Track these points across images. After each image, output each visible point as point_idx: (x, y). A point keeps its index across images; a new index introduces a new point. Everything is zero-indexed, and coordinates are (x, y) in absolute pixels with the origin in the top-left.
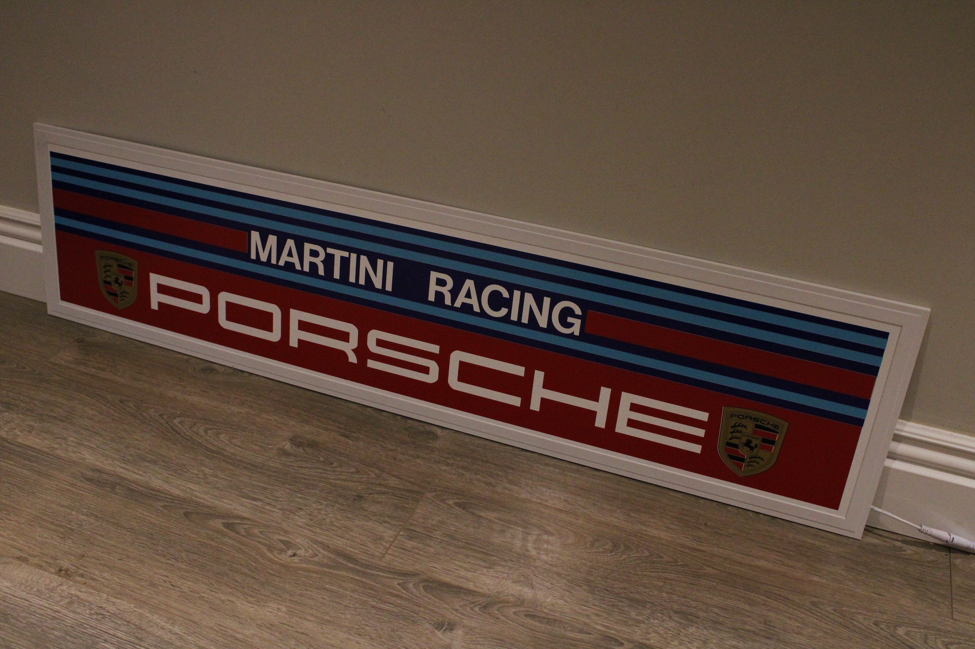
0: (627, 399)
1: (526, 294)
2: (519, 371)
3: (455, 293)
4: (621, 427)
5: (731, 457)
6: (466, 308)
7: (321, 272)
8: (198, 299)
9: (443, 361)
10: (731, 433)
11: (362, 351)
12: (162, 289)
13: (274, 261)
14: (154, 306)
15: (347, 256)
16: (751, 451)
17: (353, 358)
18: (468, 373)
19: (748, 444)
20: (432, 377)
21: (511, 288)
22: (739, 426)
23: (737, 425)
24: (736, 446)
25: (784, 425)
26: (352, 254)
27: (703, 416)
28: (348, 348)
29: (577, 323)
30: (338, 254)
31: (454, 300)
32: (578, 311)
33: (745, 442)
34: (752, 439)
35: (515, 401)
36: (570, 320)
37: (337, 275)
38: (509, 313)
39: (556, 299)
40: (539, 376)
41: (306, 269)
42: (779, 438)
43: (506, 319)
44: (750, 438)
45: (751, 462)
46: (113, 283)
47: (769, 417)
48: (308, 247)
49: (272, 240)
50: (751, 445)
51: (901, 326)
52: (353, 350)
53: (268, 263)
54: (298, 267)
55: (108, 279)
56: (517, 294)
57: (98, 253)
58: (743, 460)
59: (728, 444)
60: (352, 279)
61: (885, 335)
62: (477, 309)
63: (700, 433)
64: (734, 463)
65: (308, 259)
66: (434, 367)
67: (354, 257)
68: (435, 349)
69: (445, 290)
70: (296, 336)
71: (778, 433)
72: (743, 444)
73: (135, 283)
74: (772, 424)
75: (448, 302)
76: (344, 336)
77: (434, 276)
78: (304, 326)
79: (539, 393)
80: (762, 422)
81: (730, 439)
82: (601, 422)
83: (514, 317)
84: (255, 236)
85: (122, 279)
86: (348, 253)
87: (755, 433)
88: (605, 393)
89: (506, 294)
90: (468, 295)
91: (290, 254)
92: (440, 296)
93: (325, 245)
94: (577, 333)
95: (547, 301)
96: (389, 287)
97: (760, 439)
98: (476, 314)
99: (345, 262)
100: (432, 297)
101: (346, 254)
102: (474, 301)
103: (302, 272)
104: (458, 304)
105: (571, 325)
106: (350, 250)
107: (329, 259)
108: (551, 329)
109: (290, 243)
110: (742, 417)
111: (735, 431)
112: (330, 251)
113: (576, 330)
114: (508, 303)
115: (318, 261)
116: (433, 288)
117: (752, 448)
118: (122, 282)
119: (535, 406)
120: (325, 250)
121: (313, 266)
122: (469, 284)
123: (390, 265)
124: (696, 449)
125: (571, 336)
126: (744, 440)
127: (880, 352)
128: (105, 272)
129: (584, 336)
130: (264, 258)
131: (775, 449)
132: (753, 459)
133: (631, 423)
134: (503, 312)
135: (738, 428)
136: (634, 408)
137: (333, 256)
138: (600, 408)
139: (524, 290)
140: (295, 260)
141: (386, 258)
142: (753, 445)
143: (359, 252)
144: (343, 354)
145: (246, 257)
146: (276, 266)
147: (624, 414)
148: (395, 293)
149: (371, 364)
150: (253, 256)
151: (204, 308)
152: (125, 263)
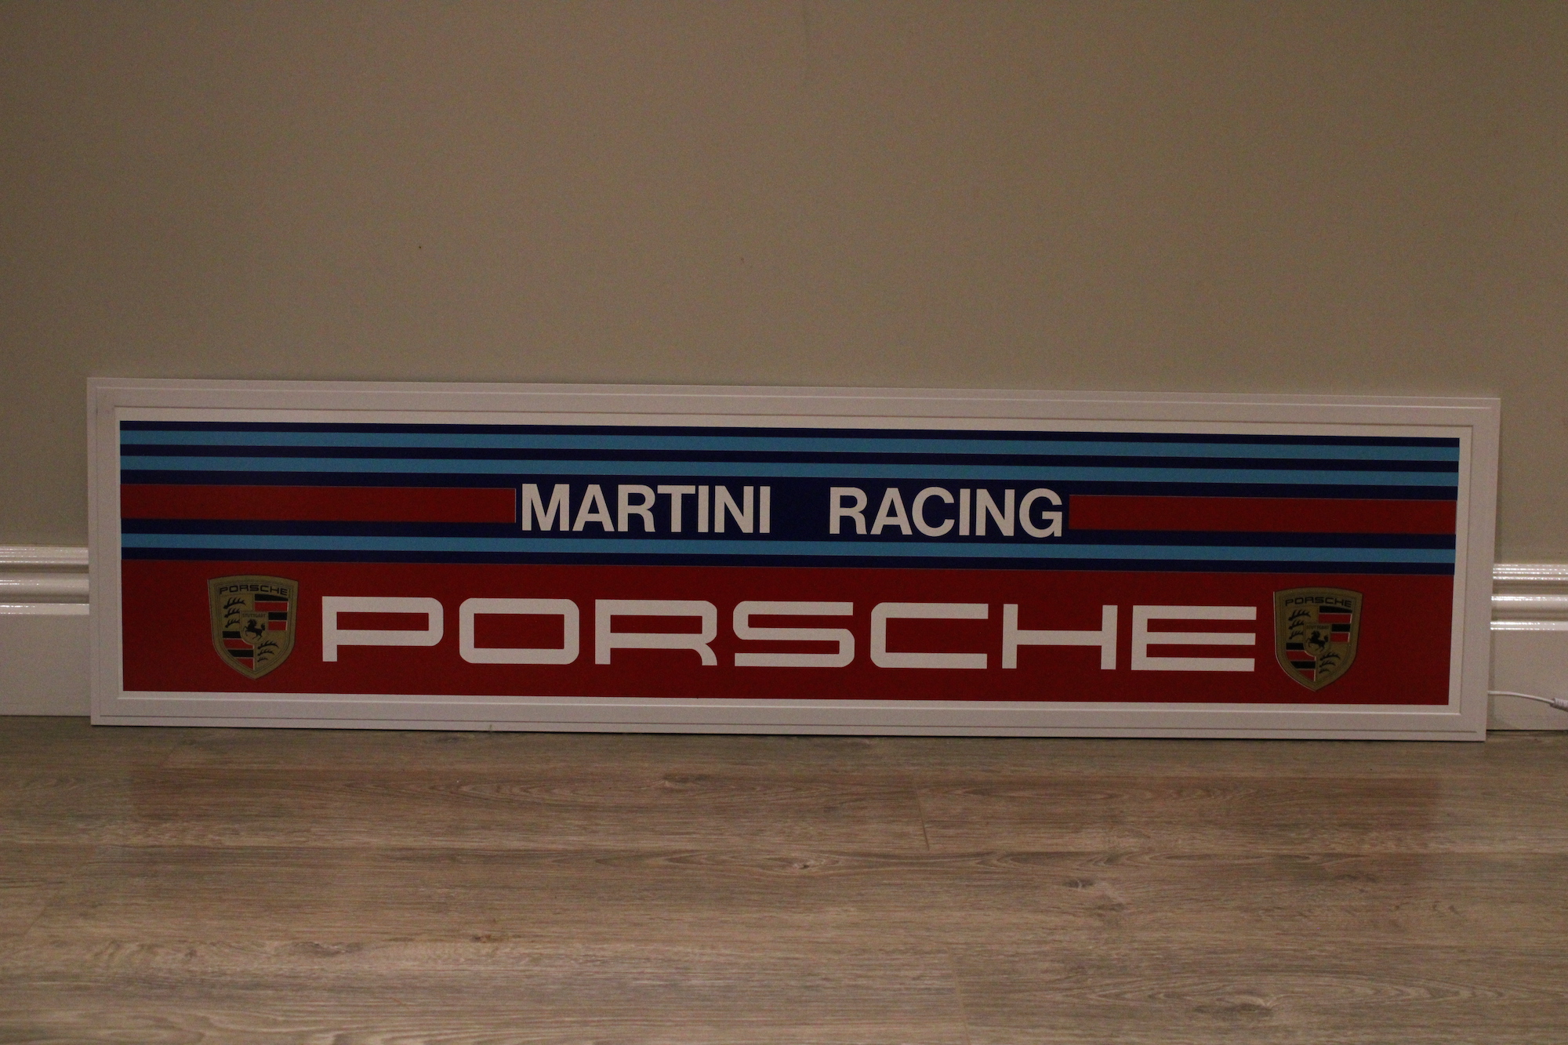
0: (1142, 614)
1: (979, 491)
2: (978, 611)
3: (870, 514)
4: (1140, 661)
5: (1297, 665)
6: (891, 533)
7: (649, 526)
8: (419, 622)
9: (859, 626)
10: (1291, 628)
11: (727, 642)
12: (346, 621)
13: (564, 526)
14: (330, 655)
15: (694, 492)
16: (1322, 648)
17: (709, 659)
18: (902, 635)
20: (844, 658)
21: (954, 487)
22: (1299, 615)
23: (1296, 614)
24: (1300, 646)
25: (1356, 599)
26: (700, 487)
27: (1249, 613)
28: (701, 644)
29: (1057, 517)
30: (677, 492)
31: (869, 525)
32: (1056, 500)
33: (1310, 636)
34: (1320, 631)
35: (978, 661)
36: (1046, 515)
37: (676, 526)
38: (956, 526)
39: (1022, 488)
40: (1011, 612)
41: (623, 526)
42: (1354, 619)
43: (953, 536)
44: (1317, 630)
45: (1323, 665)
46: (243, 634)
47: (1336, 591)
48: (624, 491)
49: (561, 492)
50: (1319, 639)
51: (1472, 426)
52: (710, 644)
53: (555, 532)
54: (608, 527)
55: (233, 628)
56: (965, 494)
57: (213, 584)
58: (1312, 665)
59: (1290, 646)
60: (703, 527)
61: (1454, 443)
62: (906, 530)
63: (1248, 639)
64: (1302, 672)
65: (625, 509)
66: (845, 638)
67: (704, 490)
68: (845, 609)
69: (856, 513)
70: (606, 643)
71: (1350, 611)
72: (1309, 641)
73: (290, 623)
74: (1340, 600)
75: (861, 529)
76: (692, 625)
77: (836, 493)
78: (620, 624)
79: (1014, 637)
80: (1328, 600)
81: (1290, 638)
82: (1109, 662)
83: (964, 530)
84: (530, 493)
85: (263, 620)
86: (694, 487)
87: (1321, 619)
88: (1110, 613)
89: (948, 498)
90: (892, 512)
91: (594, 509)
92: (847, 523)
93: (653, 482)
94: (1058, 533)
95: (1010, 495)
96: (765, 527)
97: (1330, 627)
98: (907, 538)
99: (690, 503)
100: (835, 528)
101: (690, 490)
102: (901, 520)
103: (616, 535)
104: (877, 530)
105: (1049, 523)
106: (696, 481)
107: (663, 504)
108: (1020, 536)
109: (594, 491)
110: (1300, 601)
111: (1295, 623)
112: (663, 489)
113: (1056, 529)
114: (953, 511)
115: (644, 511)
116: (836, 512)
117: (1321, 644)
118: (263, 626)
119: (1009, 661)
120: (655, 490)
121: (636, 520)
122: (892, 495)
123: (765, 492)
124: (1247, 665)
125: (1051, 539)
126: (1309, 634)
127: (1453, 467)
128: (226, 616)
129: (1070, 535)
130: (546, 524)
131: (1352, 636)
132: (1325, 660)
133: (1154, 651)
134: (948, 524)
135: (1299, 619)
136: (1154, 625)
137: (668, 497)
138: (1105, 638)
139: (974, 485)
140: (603, 517)
141: (757, 483)
142: (1321, 638)
143: (712, 482)
144: (693, 656)
145: (515, 530)
146: (571, 534)
147: (1141, 638)
148: (775, 534)
149: (742, 660)
150: (527, 525)
151: (432, 636)
152: (271, 590)
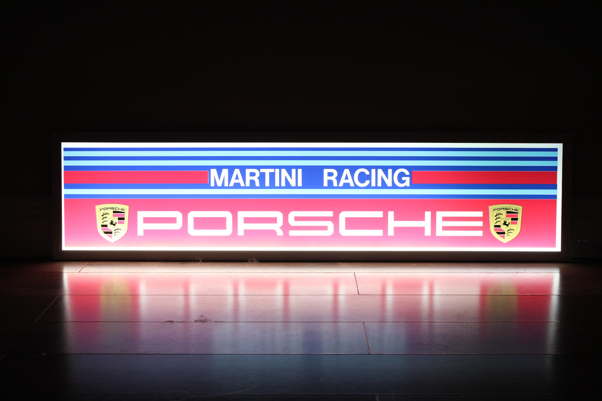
0: (440, 215)
3: (339, 179)
4: (440, 232)
5: (498, 233)
6: (346, 186)
7: (257, 184)
8: (173, 220)
9: (335, 220)
10: (496, 219)
11: (286, 227)
12: (147, 220)
13: (226, 184)
14: (140, 233)
15: (274, 172)
16: (507, 227)
18: (351, 223)
19: (505, 223)
20: (330, 232)
21: (369, 168)
22: (498, 215)
23: (497, 214)
24: (499, 226)
25: (520, 208)
26: (276, 169)
27: (480, 214)
28: (277, 227)
29: (408, 179)
30: (267, 172)
31: (338, 182)
32: (407, 173)
33: (503, 222)
34: (506, 220)
36: (403, 178)
37: (267, 184)
38: (370, 183)
39: (395, 168)
40: (391, 214)
41: (248, 184)
42: (520, 217)
43: (369, 186)
44: (505, 220)
45: (508, 233)
46: (108, 226)
47: (512, 205)
48: (248, 171)
49: (225, 172)
52: (280, 228)
53: (223, 186)
54: (242, 185)
55: (105, 223)
56: (373, 171)
57: (97, 207)
58: (504, 233)
59: (495, 226)
60: (277, 184)
61: (556, 150)
62: (352, 185)
63: (480, 224)
64: (500, 236)
65: (248, 178)
66: (330, 225)
67: (277, 171)
68: (330, 214)
69: (333, 178)
70: (242, 227)
71: (518, 213)
72: (503, 224)
73: (126, 221)
74: (514, 209)
75: (335, 184)
76: (273, 220)
77: (326, 171)
78: (247, 220)
79: (393, 223)
80: (509, 209)
81: (496, 223)
82: (428, 232)
83: (373, 185)
84: (214, 172)
85: (116, 221)
86: (274, 170)
87: (507, 216)
88: (428, 214)
89: (367, 173)
90: (347, 178)
91: (237, 178)
92: (330, 182)
93: (258, 168)
95: (390, 171)
96: (300, 184)
97: (511, 219)
98: (352, 188)
99: (272, 175)
100: (326, 184)
101: (272, 170)
102: (350, 181)
103: (245, 187)
104: (341, 185)
105: (404, 181)
106: (274, 167)
107: (262, 176)
108: (394, 186)
109: (237, 172)
110: (499, 209)
111: (497, 218)
112: (262, 170)
113: (407, 183)
114: (369, 177)
115: (256, 178)
116: (326, 178)
117: (507, 225)
118: (116, 223)
120: (259, 171)
121: (252, 182)
122: (347, 172)
123: (300, 171)
124: (480, 233)
125: (406, 188)
127: (556, 159)
128: (102, 219)
129: (412, 186)
130: (219, 184)
131: (519, 221)
132: (509, 231)
133: (445, 228)
134: (367, 182)
135: (498, 216)
136: (445, 219)
137: (264, 173)
138: (426, 224)
139: (377, 168)
140: (240, 181)
141: (297, 168)
142: (507, 223)
143: (280, 168)
144: (274, 232)
145: (208, 186)
146: (228, 187)
147: (440, 224)
148: (304, 186)
149: (292, 233)
150: (212, 184)
151: (178, 226)
152: (119, 209)
